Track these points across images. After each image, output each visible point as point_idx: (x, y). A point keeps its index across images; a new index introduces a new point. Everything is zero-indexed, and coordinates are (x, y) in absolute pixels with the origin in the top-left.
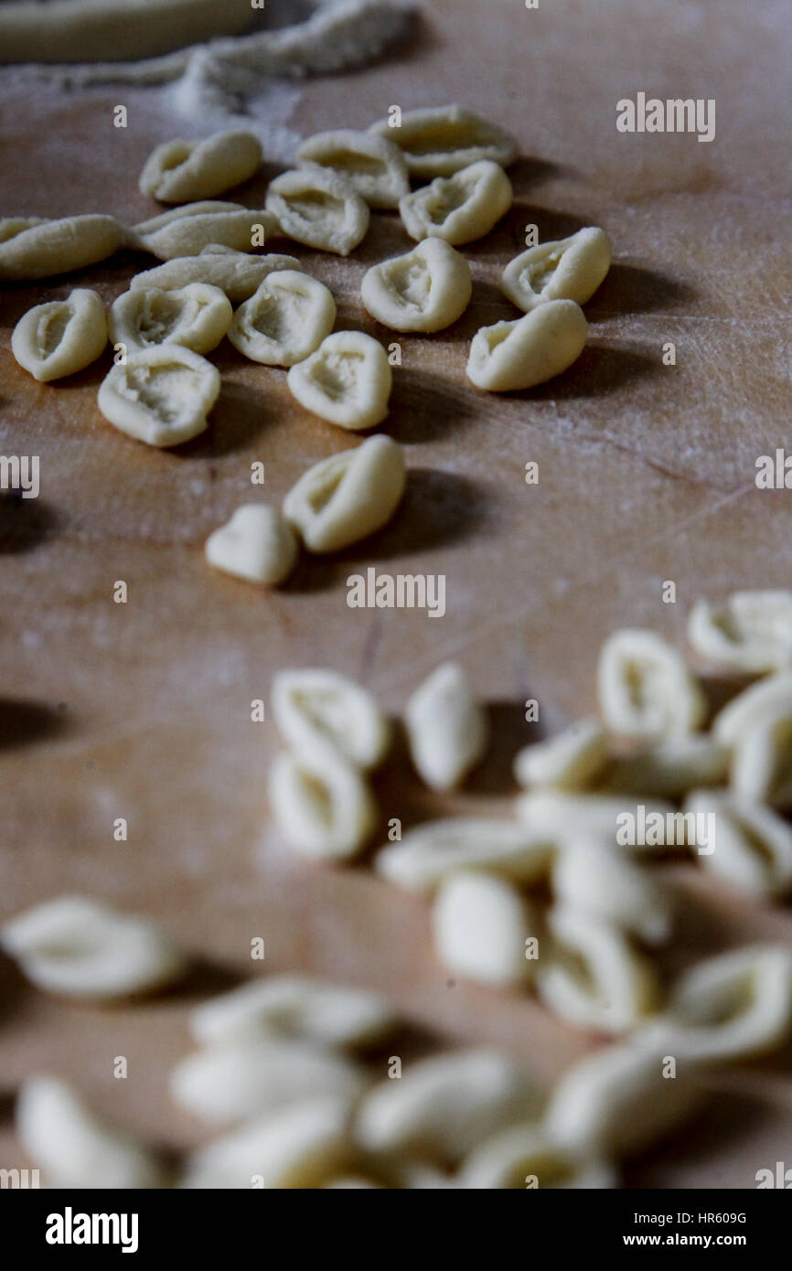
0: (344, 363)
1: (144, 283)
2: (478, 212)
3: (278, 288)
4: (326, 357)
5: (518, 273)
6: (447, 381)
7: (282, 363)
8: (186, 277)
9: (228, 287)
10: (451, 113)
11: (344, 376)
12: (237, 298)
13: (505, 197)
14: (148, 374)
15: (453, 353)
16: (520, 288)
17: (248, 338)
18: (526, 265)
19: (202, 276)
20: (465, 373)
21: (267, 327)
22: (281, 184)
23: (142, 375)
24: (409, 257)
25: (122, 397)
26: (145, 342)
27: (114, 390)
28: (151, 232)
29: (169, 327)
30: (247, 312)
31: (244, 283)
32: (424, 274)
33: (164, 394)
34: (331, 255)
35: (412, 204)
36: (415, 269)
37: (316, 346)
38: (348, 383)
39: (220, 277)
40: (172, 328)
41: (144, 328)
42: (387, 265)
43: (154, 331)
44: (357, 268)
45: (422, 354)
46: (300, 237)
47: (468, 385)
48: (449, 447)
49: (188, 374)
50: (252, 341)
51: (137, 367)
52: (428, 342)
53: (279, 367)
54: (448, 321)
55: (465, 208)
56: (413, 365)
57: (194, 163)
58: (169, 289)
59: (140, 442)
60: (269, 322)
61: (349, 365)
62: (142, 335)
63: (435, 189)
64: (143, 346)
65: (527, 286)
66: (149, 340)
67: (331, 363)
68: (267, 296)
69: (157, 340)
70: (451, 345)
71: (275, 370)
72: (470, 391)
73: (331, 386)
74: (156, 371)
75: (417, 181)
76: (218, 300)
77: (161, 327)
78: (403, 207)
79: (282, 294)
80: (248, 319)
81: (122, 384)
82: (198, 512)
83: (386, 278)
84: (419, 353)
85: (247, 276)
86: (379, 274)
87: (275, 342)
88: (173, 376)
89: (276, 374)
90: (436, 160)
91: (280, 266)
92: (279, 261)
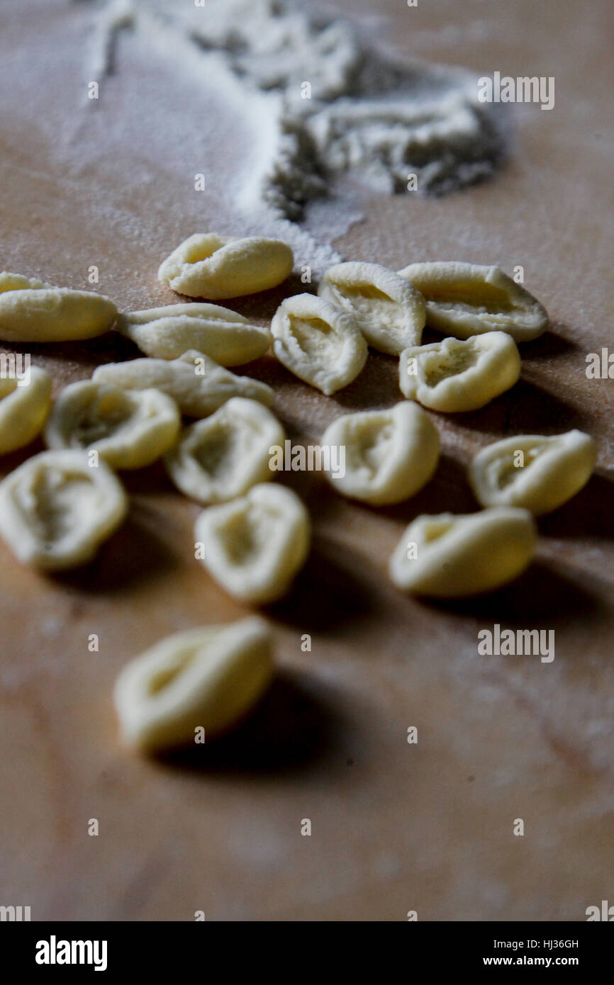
1: (107, 375)
2: (475, 384)
3: (237, 416)
4: (251, 506)
5: (490, 461)
8: (149, 381)
10: (488, 273)
12: (190, 415)
13: (509, 376)
14: (62, 479)
16: (485, 478)
19: (164, 384)
22: (298, 304)
23: (56, 479)
24: (385, 414)
25: (18, 502)
27: (13, 489)
28: (143, 322)
31: (207, 402)
33: (69, 506)
34: (314, 390)
35: (413, 357)
36: (389, 428)
39: (183, 389)
41: (85, 425)
42: (361, 418)
43: (92, 432)
44: (335, 408)
50: (185, 468)
51: (52, 470)
53: (199, 503)
54: (396, 497)
55: (462, 378)
57: (214, 262)
58: (130, 387)
63: (445, 347)
64: (69, 448)
65: (493, 478)
68: (224, 422)
69: (87, 442)
71: (194, 505)
73: (241, 543)
74: (75, 478)
75: (431, 332)
76: (167, 414)
79: (239, 424)
80: (191, 443)
81: (26, 484)
83: (352, 432)
85: (210, 396)
86: (347, 428)
87: (208, 478)
90: (459, 315)
91: (251, 392)
92: (250, 387)
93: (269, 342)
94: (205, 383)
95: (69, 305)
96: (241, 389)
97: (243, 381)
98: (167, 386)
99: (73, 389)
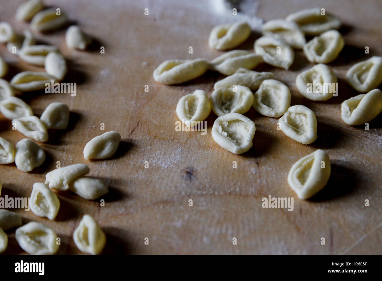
0: (297, 116)
1: (219, 86)
2: (334, 51)
3: (267, 86)
4: (290, 113)
5: (352, 75)
6: (334, 121)
7: (274, 117)
9: (250, 86)
11: (298, 121)
12: (254, 90)
13: (342, 45)
14: (228, 124)
15: (334, 109)
16: (354, 82)
17: (261, 107)
18: (354, 72)
19: (240, 82)
20: (340, 117)
21: (266, 101)
22: (260, 42)
23: (226, 124)
24: (311, 70)
25: (221, 135)
26: (225, 111)
27: (217, 131)
28: (219, 63)
29: (231, 103)
30: (259, 96)
31: (255, 84)
32: (318, 76)
33: (234, 131)
34: (281, 69)
35: (309, 48)
36: (314, 75)
37: (286, 110)
38: (300, 125)
39: (247, 82)
40: (232, 103)
41: (223, 104)
42: (304, 73)
43: (226, 105)
44: (292, 74)
45: (323, 110)
46: (271, 63)
47: (343, 123)
48: (341, 150)
49: (242, 123)
50: (262, 108)
51: (223, 121)
52: (324, 105)
53: (273, 118)
55: (329, 50)
56: (321, 114)
57: (229, 35)
58: (229, 87)
59: (229, 152)
60: (267, 99)
61: (299, 117)
62: (223, 107)
63: (316, 41)
64: (225, 113)
65: (357, 81)
66: (226, 109)
67: (293, 116)
68: (264, 89)
69: (228, 109)
70: (332, 106)
71: (271, 119)
72: (344, 125)
73: (295, 126)
74: (231, 122)
75: (309, 37)
76: (248, 93)
77: (229, 103)
78: (305, 49)
79: (269, 88)
80: (260, 99)
81: (220, 129)
82: (256, 182)
83: (305, 79)
84: (322, 109)
85: (256, 81)
86: (302, 78)
87: (271, 109)
88: (237, 124)
89: (272, 120)
90: (313, 29)
91: (267, 77)
92: (267, 75)
93: (260, 57)
94: (253, 78)
95: (196, 65)
96: (264, 77)
97: (263, 74)
98: (241, 83)
99: (214, 94)
